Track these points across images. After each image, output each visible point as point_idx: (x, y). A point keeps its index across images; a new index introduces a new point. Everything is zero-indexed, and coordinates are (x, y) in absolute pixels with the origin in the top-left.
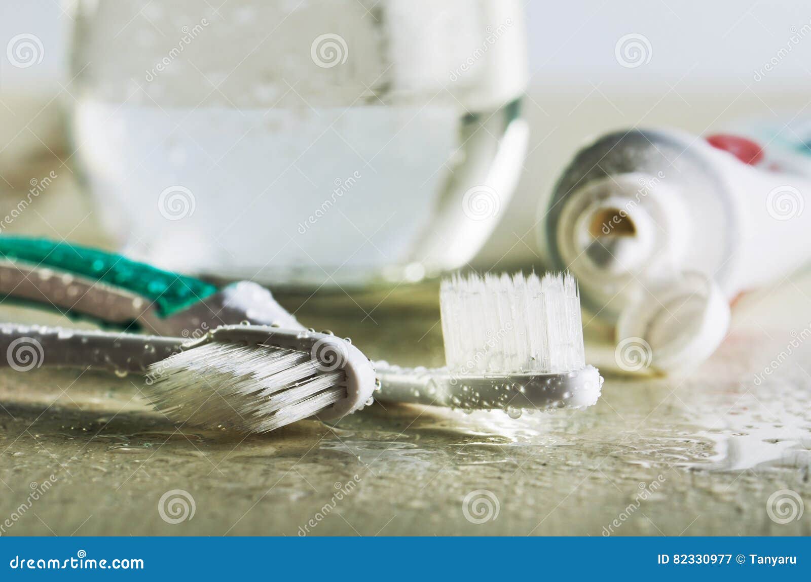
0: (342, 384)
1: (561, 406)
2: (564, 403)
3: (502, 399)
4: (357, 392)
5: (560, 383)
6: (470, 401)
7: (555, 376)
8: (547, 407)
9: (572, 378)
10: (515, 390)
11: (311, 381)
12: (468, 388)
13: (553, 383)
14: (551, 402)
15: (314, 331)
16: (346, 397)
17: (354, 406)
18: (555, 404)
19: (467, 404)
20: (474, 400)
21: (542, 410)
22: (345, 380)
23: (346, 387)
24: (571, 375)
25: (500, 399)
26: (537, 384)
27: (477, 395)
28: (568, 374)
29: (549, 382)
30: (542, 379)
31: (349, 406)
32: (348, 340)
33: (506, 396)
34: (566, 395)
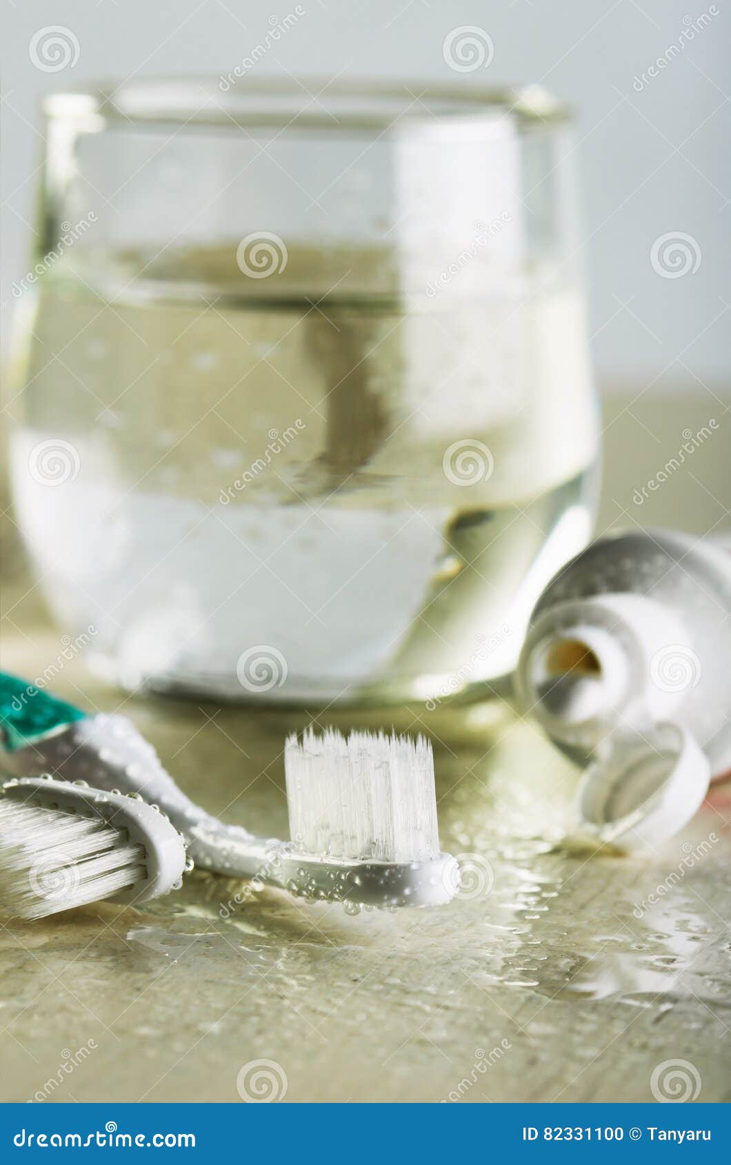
0: (143, 862)
1: (401, 905)
2: (404, 901)
3: (338, 890)
4: (159, 873)
5: (400, 876)
6: (307, 890)
7: (395, 867)
8: (385, 904)
9: (415, 870)
10: (350, 881)
11: (95, 858)
12: (304, 872)
13: (391, 875)
14: (389, 899)
15: (119, 793)
16: (146, 878)
17: (156, 891)
18: (394, 901)
19: (305, 893)
20: (310, 888)
21: (380, 908)
22: (145, 857)
23: (145, 866)
24: (414, 867)
25: (335, 890)
26: (373, 876)
27: (314, 882)
28: (410, 865)
29: (387, 873)
30: (379, 870)
31: (150, 890)
32: (155, 808)
33: (341, 888)
34: (407, 891)
